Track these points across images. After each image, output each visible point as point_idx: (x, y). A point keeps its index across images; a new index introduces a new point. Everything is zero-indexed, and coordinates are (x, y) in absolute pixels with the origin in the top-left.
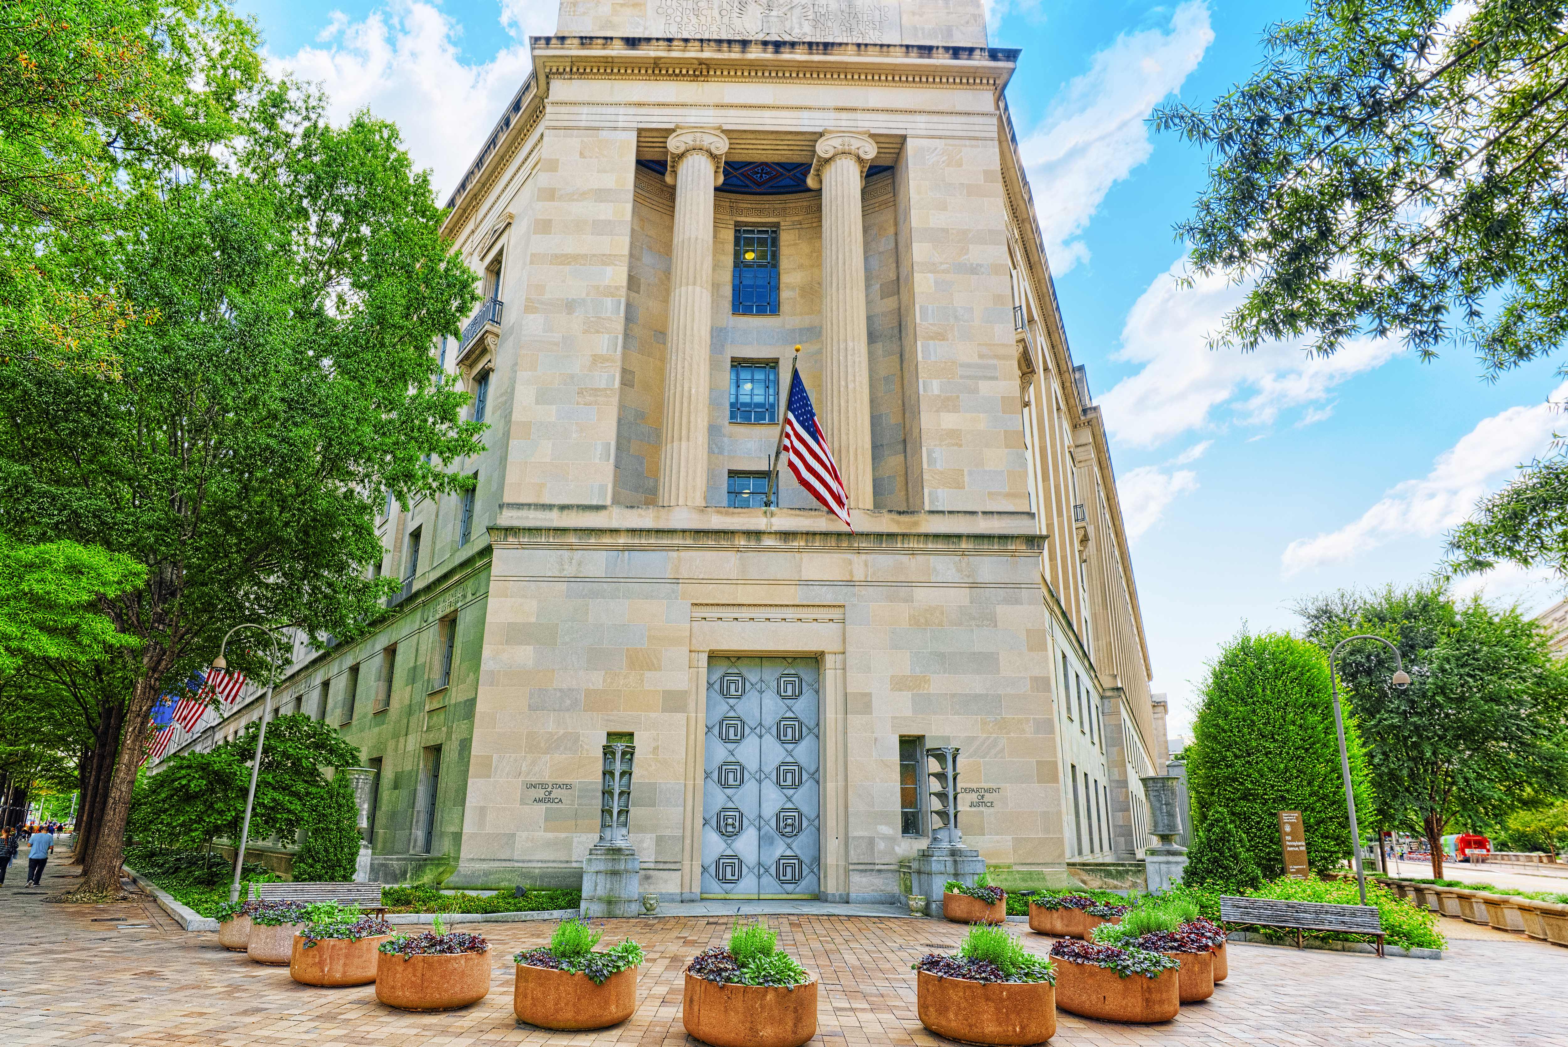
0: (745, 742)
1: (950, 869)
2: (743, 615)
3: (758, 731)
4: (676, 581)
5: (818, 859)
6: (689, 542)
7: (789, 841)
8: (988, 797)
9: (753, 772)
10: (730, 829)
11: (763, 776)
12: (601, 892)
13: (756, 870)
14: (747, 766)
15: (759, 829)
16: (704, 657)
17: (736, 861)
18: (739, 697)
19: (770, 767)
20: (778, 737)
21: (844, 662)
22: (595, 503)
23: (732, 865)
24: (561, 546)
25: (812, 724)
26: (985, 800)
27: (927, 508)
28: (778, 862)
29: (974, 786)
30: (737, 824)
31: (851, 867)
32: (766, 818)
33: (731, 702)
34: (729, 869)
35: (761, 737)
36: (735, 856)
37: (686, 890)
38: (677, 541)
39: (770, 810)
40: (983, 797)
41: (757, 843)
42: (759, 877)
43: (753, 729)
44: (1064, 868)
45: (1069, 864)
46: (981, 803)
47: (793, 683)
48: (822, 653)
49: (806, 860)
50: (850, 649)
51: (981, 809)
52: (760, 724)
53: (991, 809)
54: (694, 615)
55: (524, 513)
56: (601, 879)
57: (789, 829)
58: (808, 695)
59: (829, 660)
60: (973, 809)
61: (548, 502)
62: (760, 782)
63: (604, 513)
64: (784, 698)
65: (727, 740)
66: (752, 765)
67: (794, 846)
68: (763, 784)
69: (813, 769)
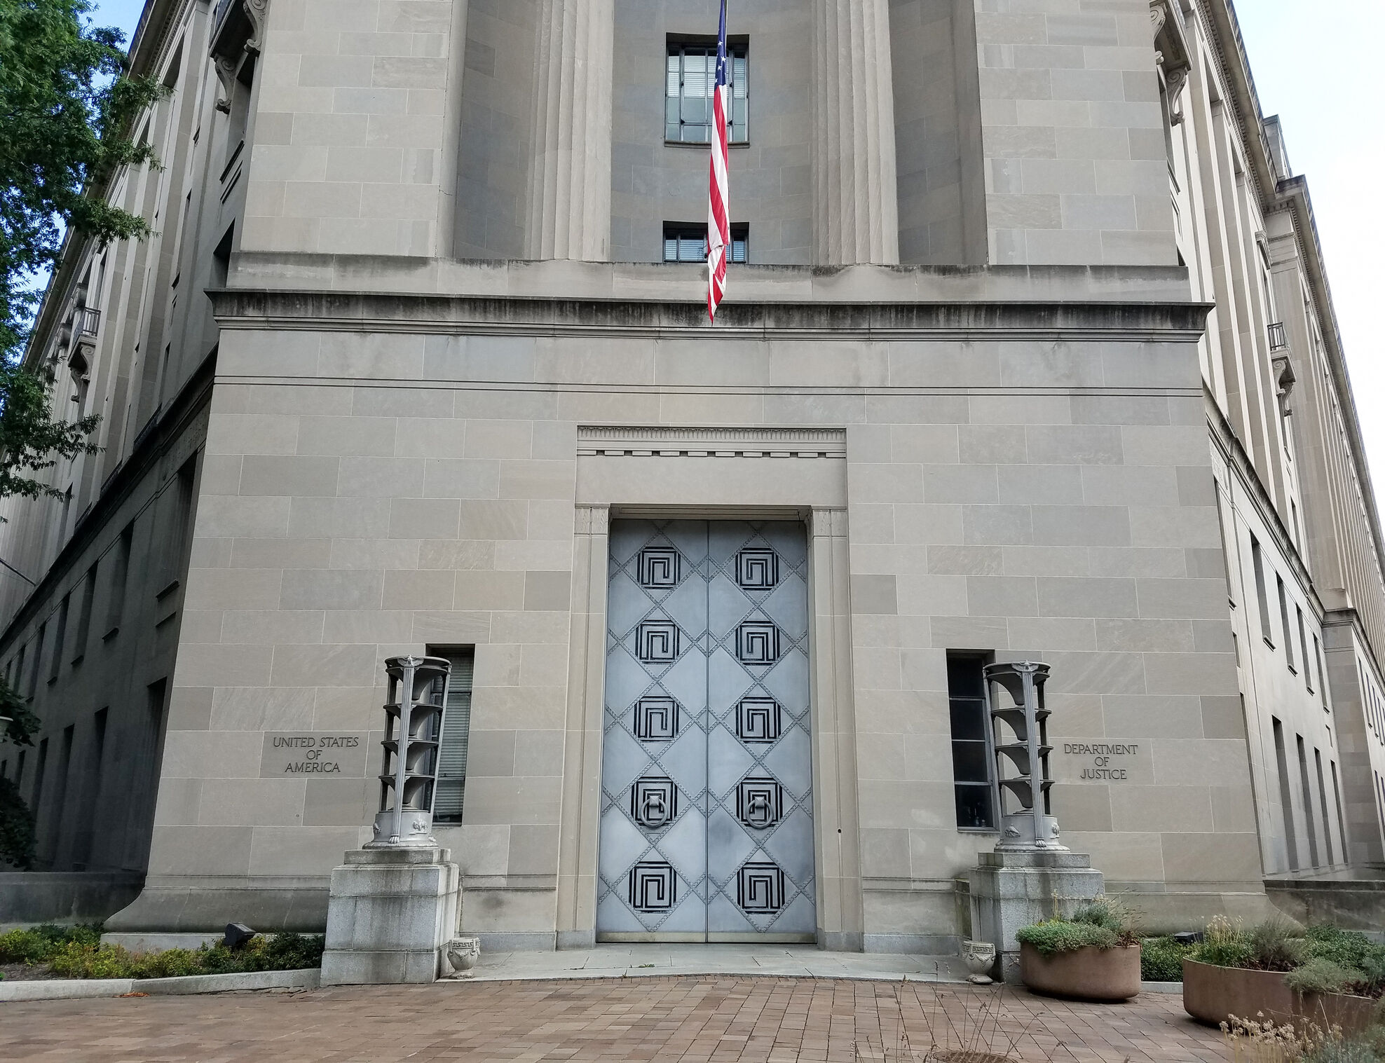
0: (681, 663)
1: (1035, 891)
2: (670, 446)
3: (703, 643)
4: (551, 387)
5: (810, 871)
6: (573, 321)
7: (760, 835)
8: (1115, 762)
9: (695, 713)
10: (654, 814)
11: (712, 721)
12: (363, 936)
13: (701, 889)
14: (683, 703)
15: (707, 815)
16: (602, 518)
17: (666, 872)
18: (669, 587)
19: (724, 704)
20: (739, 654)
21: (845, 522)
22: (406, 253)
23: (659, 880)
24: (343, 326)
25: (796, 632)
26: (1110, 766)
27: (993, 261)
28: (740, 874)
29: (1088, 741)
30: (667, 806)
31: (866, 885)
32: (718, 794)
33: (656, 593)
34: (653, 887)
35: (708, 654)
36: (664, 864)
37: (567, 926)
38: (553, 320)
39: (724, 781)
40: (1105, 760)
41: (702, 839)
42: (707, 901)
43: (694, 642)
44: (1261, 891)
45: (1268, 884)
46: (1101, 771)
47: (763, 563)
48: (808, 511)
49: (791, 870)
50: (853, 502)
51: (1102, 782)
52: (708, 633)
53: (1122, 784)
54: (584, 445)
55: (277, 268)
56: (365, 909)
57: (759, 815)
58: (788, 580)
59: (820, 523)
60: (1088, 782)
61: (320, 250)
62: (707, 731)
63: (421, 272)
64: (747, 588)
65: (649, 659)
66: (692, 703)
67: (768, 845)
68: (712, 734)
69: (798, 710)
